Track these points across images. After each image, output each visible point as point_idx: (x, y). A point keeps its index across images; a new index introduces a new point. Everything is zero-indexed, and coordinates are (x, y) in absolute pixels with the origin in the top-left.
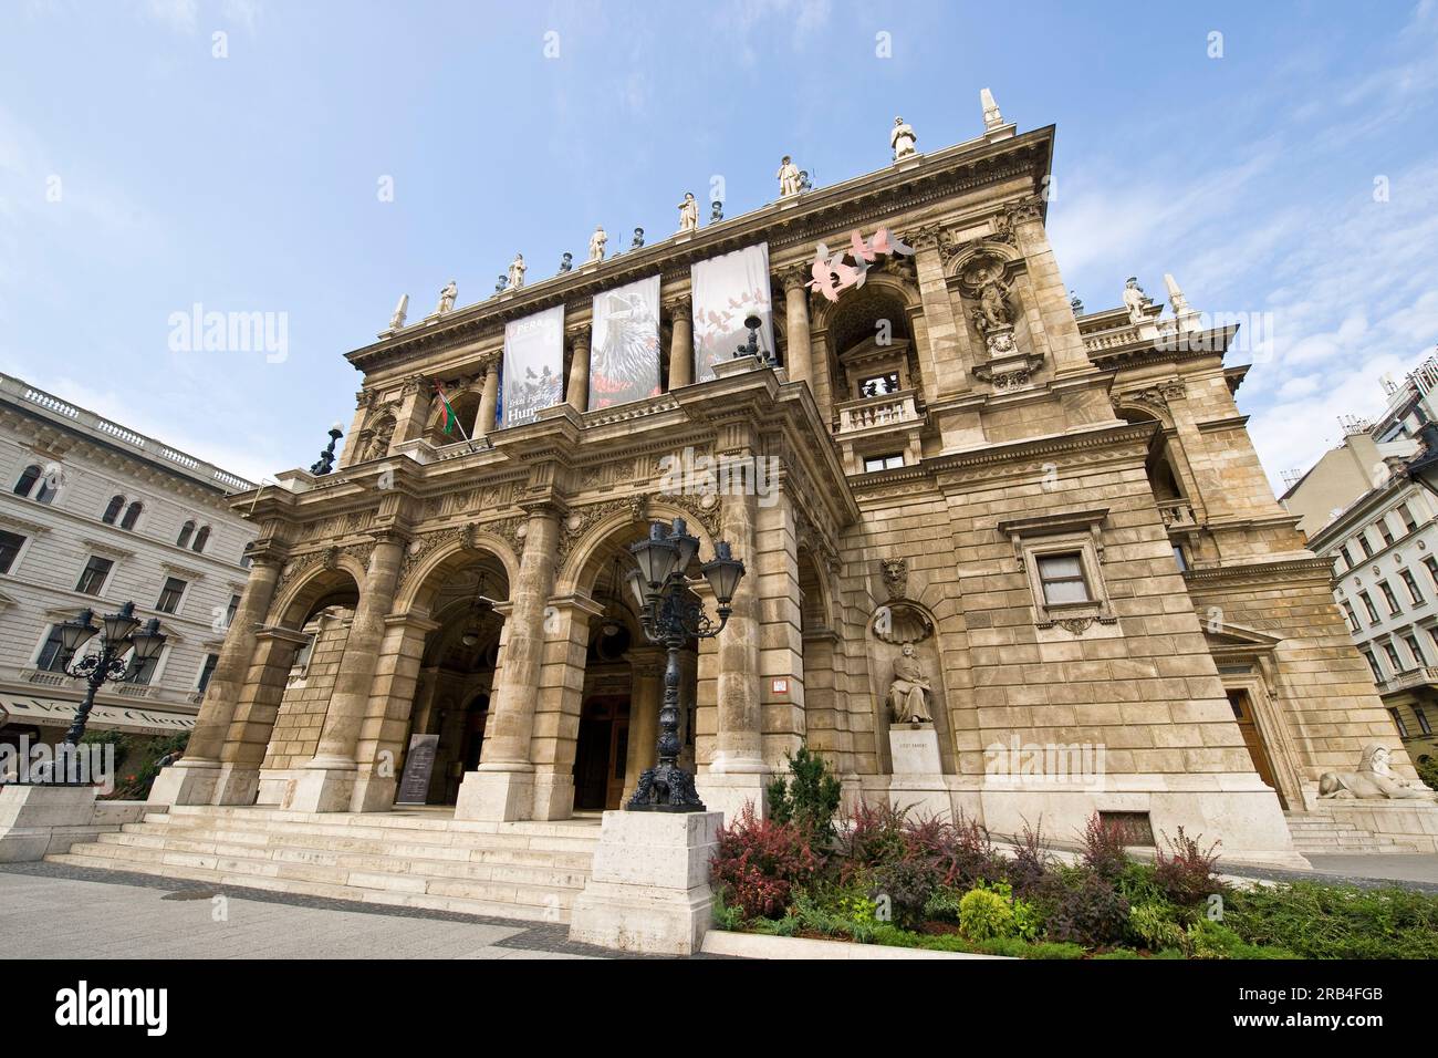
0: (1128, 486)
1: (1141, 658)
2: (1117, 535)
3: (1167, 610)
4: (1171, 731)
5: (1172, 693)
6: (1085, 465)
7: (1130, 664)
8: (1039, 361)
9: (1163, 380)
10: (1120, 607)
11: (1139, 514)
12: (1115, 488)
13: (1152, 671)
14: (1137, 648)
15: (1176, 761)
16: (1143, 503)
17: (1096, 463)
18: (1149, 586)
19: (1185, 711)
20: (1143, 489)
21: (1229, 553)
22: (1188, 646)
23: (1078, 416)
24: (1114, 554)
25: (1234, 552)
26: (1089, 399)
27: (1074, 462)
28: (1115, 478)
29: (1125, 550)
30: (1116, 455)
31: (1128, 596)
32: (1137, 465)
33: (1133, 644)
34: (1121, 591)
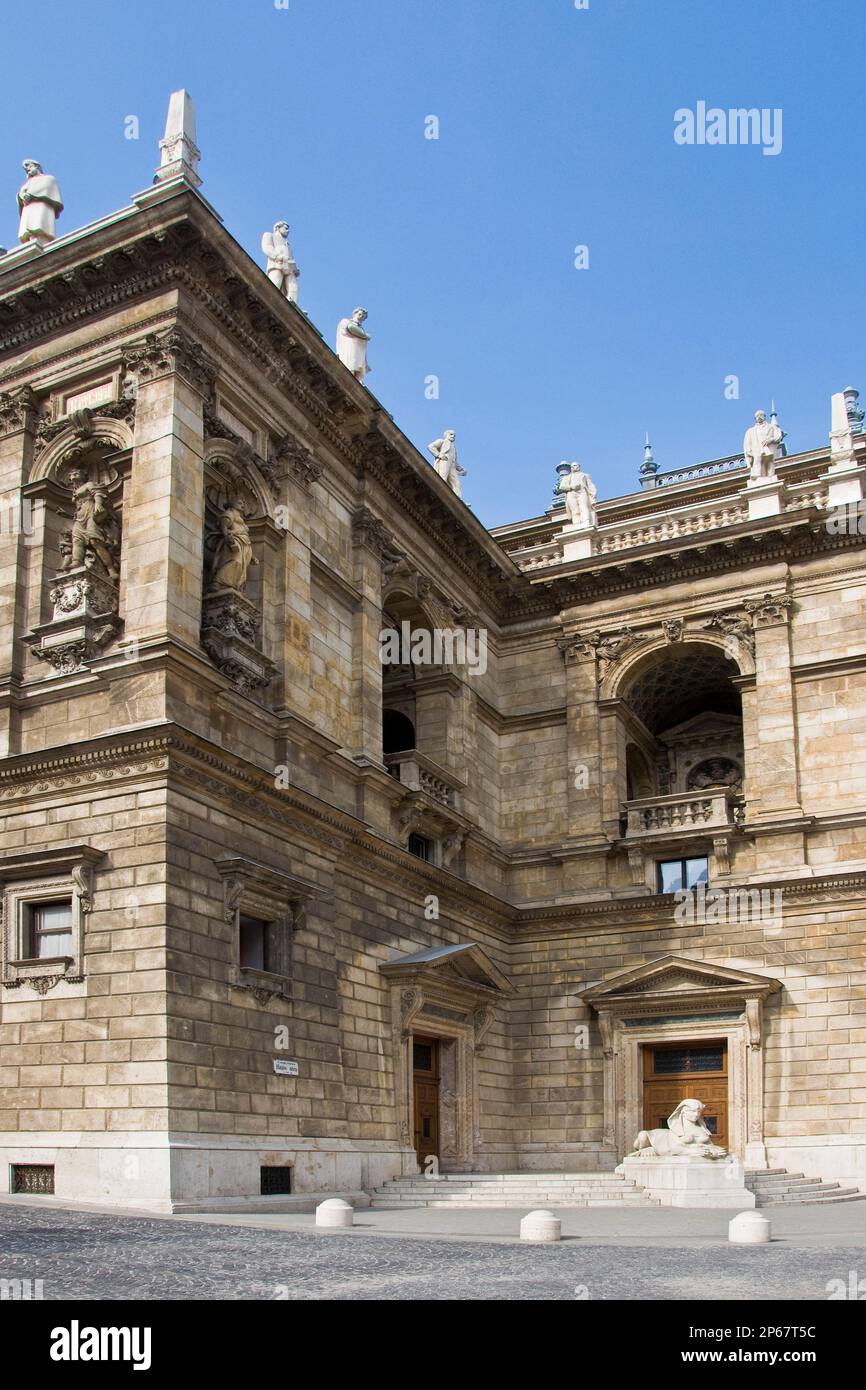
0: (142, 813)
1: (96, 1020)
2: (112, 876)
3: (138, 967)
4: (103, 1092)
5: (115, 1055)
6: (96, 785)
7: (84, 1025)
8: (108, 627)
9: (756, 594)
10: (93, 963)
11: (143, 850)
12: (126, 815)
13: (103, 1032)
14: (97, 1009)
15: (99, 1120)
16: (152, 835)
17: (109, 782)
18: (128, 940)
19: (122, 1073)
20: (157, 817)
21: (770, 863)
22: (146, 1006)
23: (122, 713)
24: (101, 900)
25: (777, 862)
26: (141, 687)
27: (84, 781)
28: (128, 802)
29: (116, 895)
30: (134, 771)
31: (104, 951)
32: (158, 784)
33: (94, 1004)
34: (98, 945)
